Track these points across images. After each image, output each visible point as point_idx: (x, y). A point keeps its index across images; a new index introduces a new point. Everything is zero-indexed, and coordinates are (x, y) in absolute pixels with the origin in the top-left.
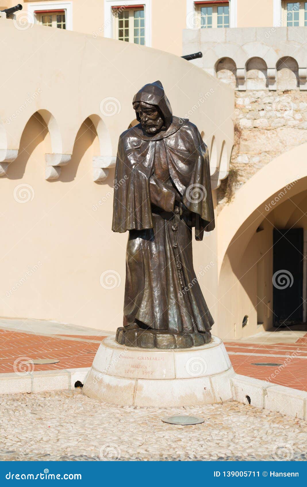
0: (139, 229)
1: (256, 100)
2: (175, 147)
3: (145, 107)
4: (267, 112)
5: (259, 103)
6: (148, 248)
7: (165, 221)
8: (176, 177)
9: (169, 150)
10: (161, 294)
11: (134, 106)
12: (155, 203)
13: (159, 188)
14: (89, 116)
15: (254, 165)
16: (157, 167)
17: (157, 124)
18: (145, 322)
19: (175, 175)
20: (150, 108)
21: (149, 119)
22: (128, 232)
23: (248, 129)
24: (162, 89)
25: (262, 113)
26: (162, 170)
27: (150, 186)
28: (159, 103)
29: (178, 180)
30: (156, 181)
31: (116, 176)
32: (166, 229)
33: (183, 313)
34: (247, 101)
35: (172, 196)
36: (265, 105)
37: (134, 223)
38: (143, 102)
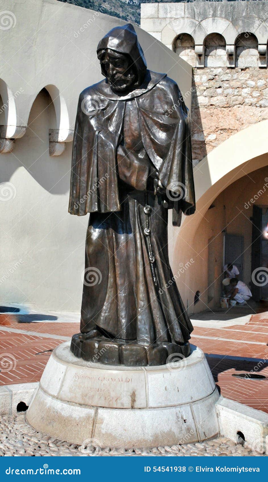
0: (103, 211)
1: (214, 77)
2: (150, 109)
3: (113, 57)
4: (224, 90)
5: (217, 80)
6: (114, 236)
7: (135, 202)
8: (150, 148)
9: (142, 113)
10: (128, 295)
11: (99, 55)
12: (123, 179)
13: (129, 160)
14: (46, 86)
15: (211, 143)
16: (126, 134)
17: (128, 79)
18: (109, 329)
19: (149, 145)
20: (118, 58)
21: (118, 72)
22: (88, 214)
23: (205, 107)
24: (135, 33)
25: (219, 91)
26: (133, 137)
27: (118, 157)
28: (131, 52)
29: (153, 150)
30: (125, 151)
31: (74, 145)
32: (136, 211)
33: (156, 318)
34: (205, 78)
35: (145, 171)
36: (223, 82)
37: (96, 203)
38: (110, 49)
